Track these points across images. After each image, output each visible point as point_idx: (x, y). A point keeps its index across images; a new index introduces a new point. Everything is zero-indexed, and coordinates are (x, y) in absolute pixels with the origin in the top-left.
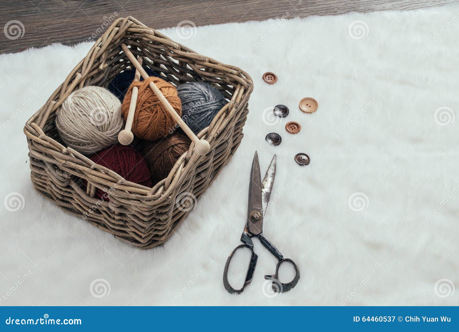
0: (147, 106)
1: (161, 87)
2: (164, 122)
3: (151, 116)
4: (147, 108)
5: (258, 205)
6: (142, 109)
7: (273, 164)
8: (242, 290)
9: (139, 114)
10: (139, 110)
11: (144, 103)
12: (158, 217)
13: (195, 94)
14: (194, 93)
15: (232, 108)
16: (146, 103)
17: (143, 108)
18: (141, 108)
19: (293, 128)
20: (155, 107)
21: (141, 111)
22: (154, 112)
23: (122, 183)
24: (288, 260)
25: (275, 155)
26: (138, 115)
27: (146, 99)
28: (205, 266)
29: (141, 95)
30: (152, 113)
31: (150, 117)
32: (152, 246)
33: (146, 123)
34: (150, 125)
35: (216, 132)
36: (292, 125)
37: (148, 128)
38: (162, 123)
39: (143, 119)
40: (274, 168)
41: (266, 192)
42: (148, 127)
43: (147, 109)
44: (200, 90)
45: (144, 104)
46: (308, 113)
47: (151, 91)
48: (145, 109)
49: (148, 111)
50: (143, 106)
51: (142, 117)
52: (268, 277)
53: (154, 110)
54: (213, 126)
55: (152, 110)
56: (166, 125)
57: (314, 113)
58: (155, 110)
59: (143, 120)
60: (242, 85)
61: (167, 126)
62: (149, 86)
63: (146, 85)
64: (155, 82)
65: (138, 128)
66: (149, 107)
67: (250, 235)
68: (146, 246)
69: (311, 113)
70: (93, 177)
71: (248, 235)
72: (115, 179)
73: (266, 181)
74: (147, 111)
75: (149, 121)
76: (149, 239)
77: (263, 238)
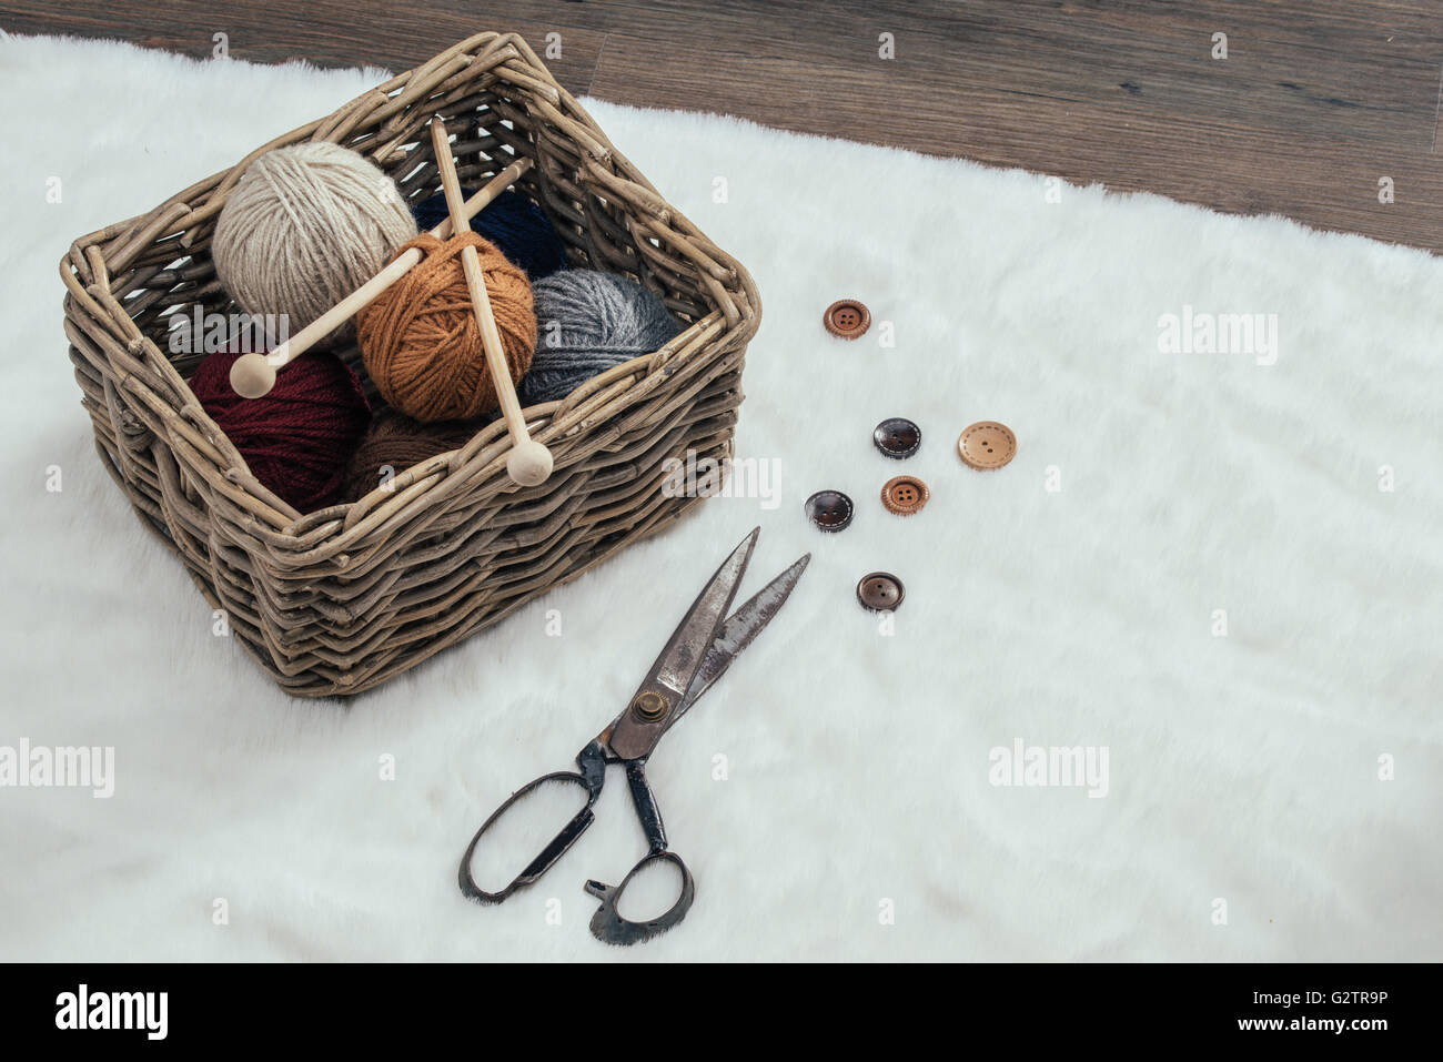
0: (441, 308)
1: (492, 267)
2: (475, 368)
3: (443, 339)
4: (440, 313)
5: (674, 679)
6: (423, 311)
7: (787, 577)
8: (499, 898)
9: (410, 323)
10: (413, 314)
11: (434, 296)
12: (320, 608)
13: (574, 311)
14: (575, 306)
15: (655, 369)
16: (441, 298)
17: (427, 310)
18: (421, 309)
19: (905, 496)
20: (461, 315)
21: (417, 318)
22: (455, 331)
23: (233, 479)
24: (674, 859)
25: (808, 557)
26: (407, 329)
27: (442, 287)
28: (435, 797)
29: (430, 273)
30: (450, 332)
31: (439, 340)
32: (312, 692)
33: (424, 355)
34: (433, 362)
35: (578, 423)
36: (905, 488)
37: (423, 373)
38: (471, 370)
39: (417, 341)
40: (783, 591)
41: (723, 651)
42: (427, 369)
43: (437, 317)
44: (597, 303)
45: (432, 301)
46: (972, 466)
47: (461, 269)
48: (431, 315)
49: (440, 320)
50: (427, 304)
51: (415, 336)
52: (594, 887)
53: (455, 325)
54: (576, 402)
55: (450, 323)
56: (478, 378)
57: (991, 473)
58: (461, 326)
59: (417, 346)
60: (723, 314)
61: (479, 383)
62: (458, 256)
63: (454, 251)
64: (481, 250)
65: (394, 367)
66: (446, 312)
67: (609, 756)
68: (295, 687)
69: (980, 468)
70: (178, 440)
71: (603, 753)
72: (226, 460)
73: (741, 620)
74: (435, 320)
75: (435, 350)
76: (306, 667)
77: (640, 775)
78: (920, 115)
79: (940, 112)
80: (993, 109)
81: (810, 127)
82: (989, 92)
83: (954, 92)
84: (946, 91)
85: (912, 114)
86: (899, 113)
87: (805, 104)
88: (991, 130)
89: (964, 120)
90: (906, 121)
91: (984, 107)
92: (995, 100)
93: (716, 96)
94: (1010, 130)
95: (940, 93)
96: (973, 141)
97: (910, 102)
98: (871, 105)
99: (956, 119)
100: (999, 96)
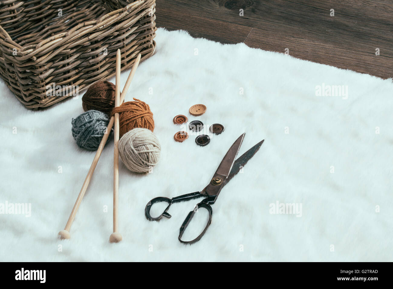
78: (341, 57)
79: (348, 57)
80: (364, 57)
81: (307, 58)
82: (364, 53)
83: (354, 52)
84: (351, 51)
85: (339, 57)
86: (335, 56)
87: (307, 51)
88: (362, 63)
89: (355, 60)
90: (337, 59)
91: (362, 57)
92: (366, 55)
93: (281, 47)
94: (369, 64)
95: (349, 52)
96: (356, 66)
97: (340, 54)
98: (327, 53)
99: (352, 59)
100: (367, 54)
